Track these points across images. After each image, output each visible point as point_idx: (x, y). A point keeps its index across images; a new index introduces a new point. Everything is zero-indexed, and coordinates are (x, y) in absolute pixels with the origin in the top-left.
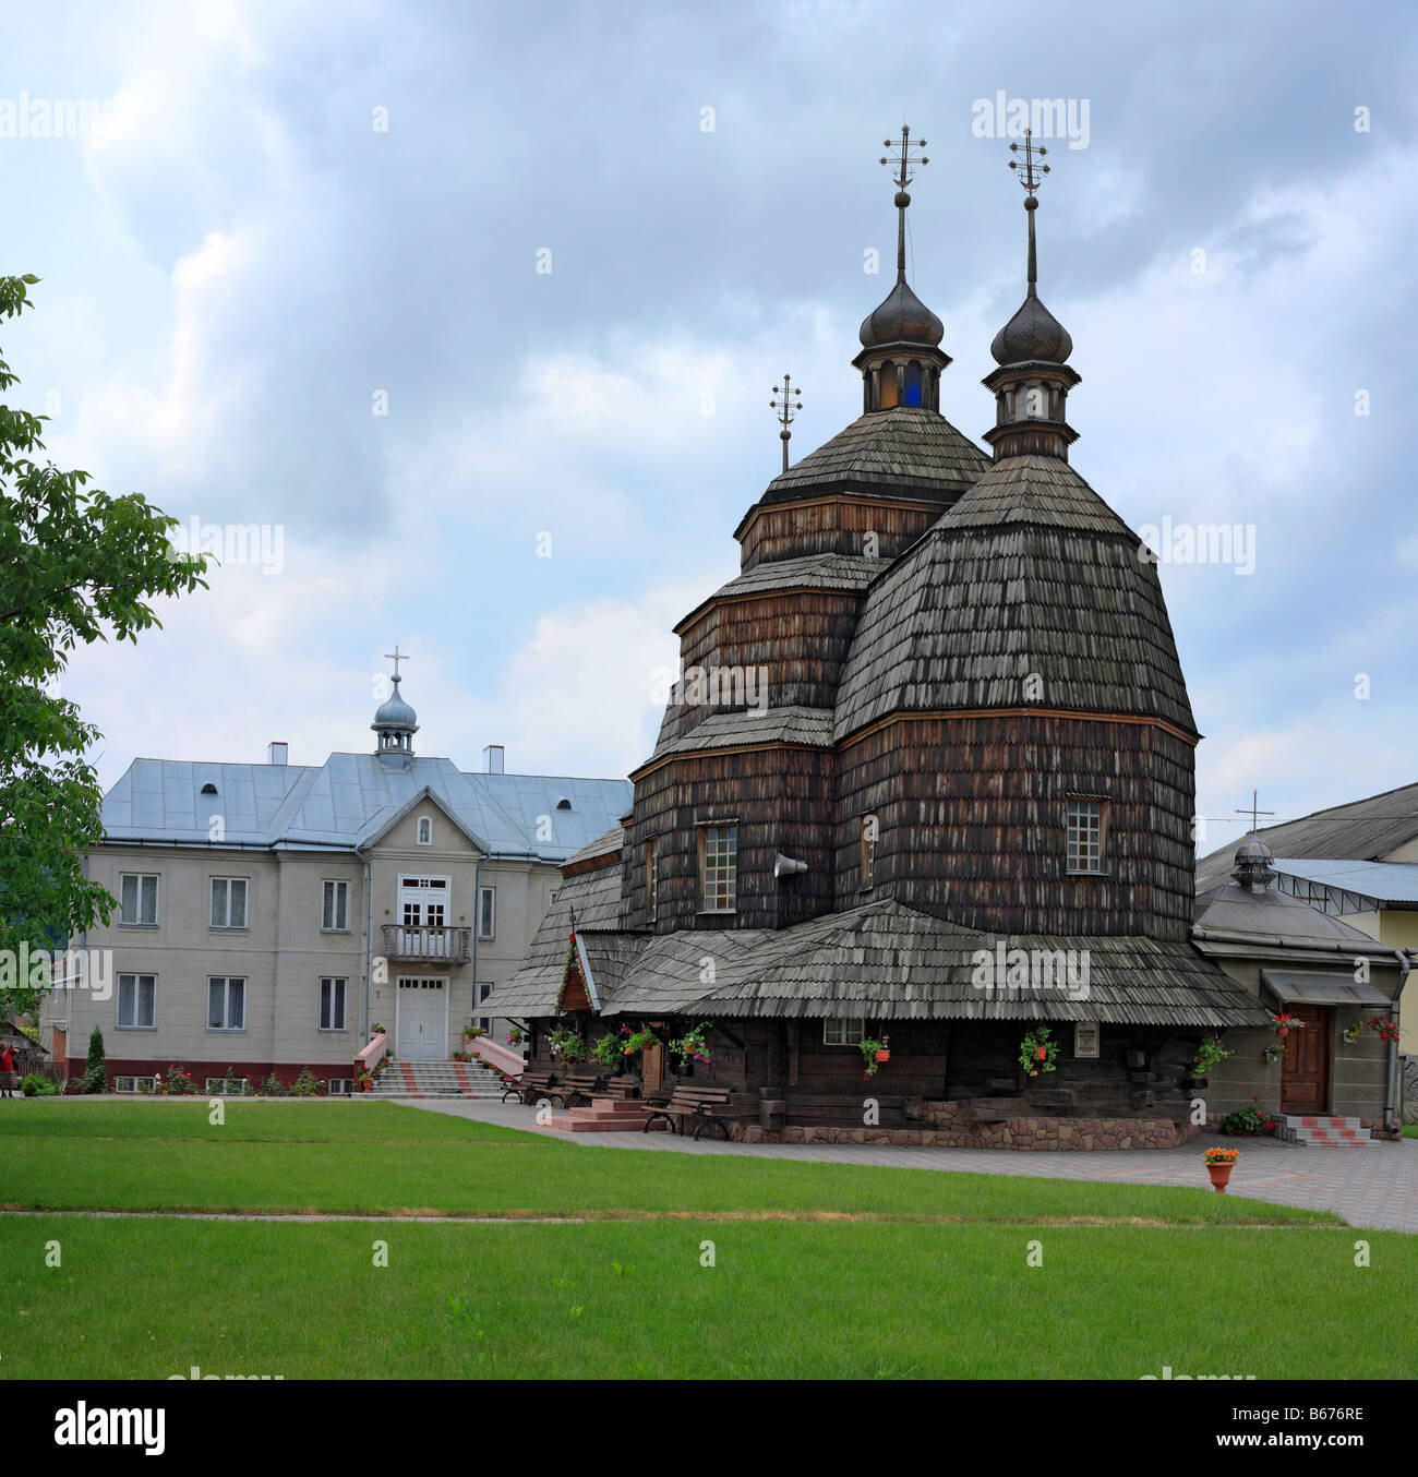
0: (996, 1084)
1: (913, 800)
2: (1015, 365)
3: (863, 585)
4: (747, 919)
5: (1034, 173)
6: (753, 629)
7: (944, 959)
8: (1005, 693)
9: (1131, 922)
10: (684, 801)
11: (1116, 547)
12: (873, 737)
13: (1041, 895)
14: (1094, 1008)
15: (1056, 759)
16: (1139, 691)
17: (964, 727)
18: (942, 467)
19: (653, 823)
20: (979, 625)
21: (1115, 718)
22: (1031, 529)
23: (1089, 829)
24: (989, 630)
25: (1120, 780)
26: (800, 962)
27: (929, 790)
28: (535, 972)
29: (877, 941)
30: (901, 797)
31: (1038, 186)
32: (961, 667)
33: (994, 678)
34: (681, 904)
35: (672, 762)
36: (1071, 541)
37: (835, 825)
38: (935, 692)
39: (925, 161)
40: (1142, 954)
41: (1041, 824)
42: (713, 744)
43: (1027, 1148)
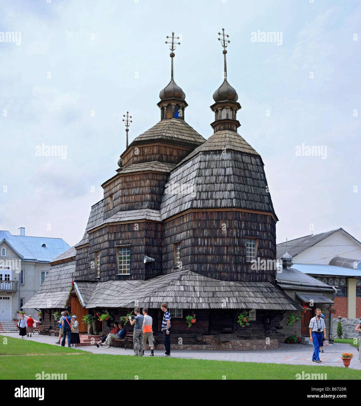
0: (226, 329)
1: (196, 238)
2: (222, 101)
3: (168, 171)
4: (134, 277)
5: (225, 43)
6: (133, 184)
7: (210, 289)
8: (227, 204)
9: (265, 278)
10: (111, 239)
11: (257, 159)
12: (179, 218)
13: (239, 269)
14: (260, 305)
15: (243, 225)
16: (266, 204)
17: (213, 214)
18: (189, 137)
19: (98, 246)
20: (217, 182)
21: (260, 213)
22: (233, 152)
23: (252, 248)
24: (220, 183)
25: (261, 233)
26: (162, 290)
27: (202, 235)
28: (44, 294)
29: (187, 283)
30: (192, 237)
31: (227, 46)
32: (212, 195)
33: (223, 198)
34: (110, 272)
35: (107, 226)
36: (244, 156)
37: (162, 247)
38: (204, 203)
39: (179, 44)
40: (269, 287)
41: (239, 246)
42: (121, 220)
43: (237, 350)
